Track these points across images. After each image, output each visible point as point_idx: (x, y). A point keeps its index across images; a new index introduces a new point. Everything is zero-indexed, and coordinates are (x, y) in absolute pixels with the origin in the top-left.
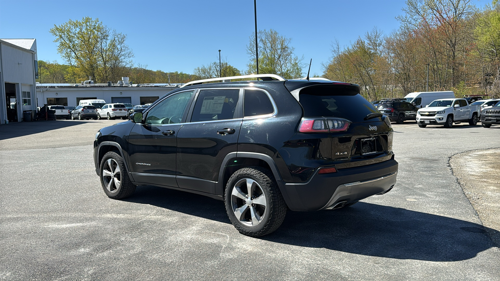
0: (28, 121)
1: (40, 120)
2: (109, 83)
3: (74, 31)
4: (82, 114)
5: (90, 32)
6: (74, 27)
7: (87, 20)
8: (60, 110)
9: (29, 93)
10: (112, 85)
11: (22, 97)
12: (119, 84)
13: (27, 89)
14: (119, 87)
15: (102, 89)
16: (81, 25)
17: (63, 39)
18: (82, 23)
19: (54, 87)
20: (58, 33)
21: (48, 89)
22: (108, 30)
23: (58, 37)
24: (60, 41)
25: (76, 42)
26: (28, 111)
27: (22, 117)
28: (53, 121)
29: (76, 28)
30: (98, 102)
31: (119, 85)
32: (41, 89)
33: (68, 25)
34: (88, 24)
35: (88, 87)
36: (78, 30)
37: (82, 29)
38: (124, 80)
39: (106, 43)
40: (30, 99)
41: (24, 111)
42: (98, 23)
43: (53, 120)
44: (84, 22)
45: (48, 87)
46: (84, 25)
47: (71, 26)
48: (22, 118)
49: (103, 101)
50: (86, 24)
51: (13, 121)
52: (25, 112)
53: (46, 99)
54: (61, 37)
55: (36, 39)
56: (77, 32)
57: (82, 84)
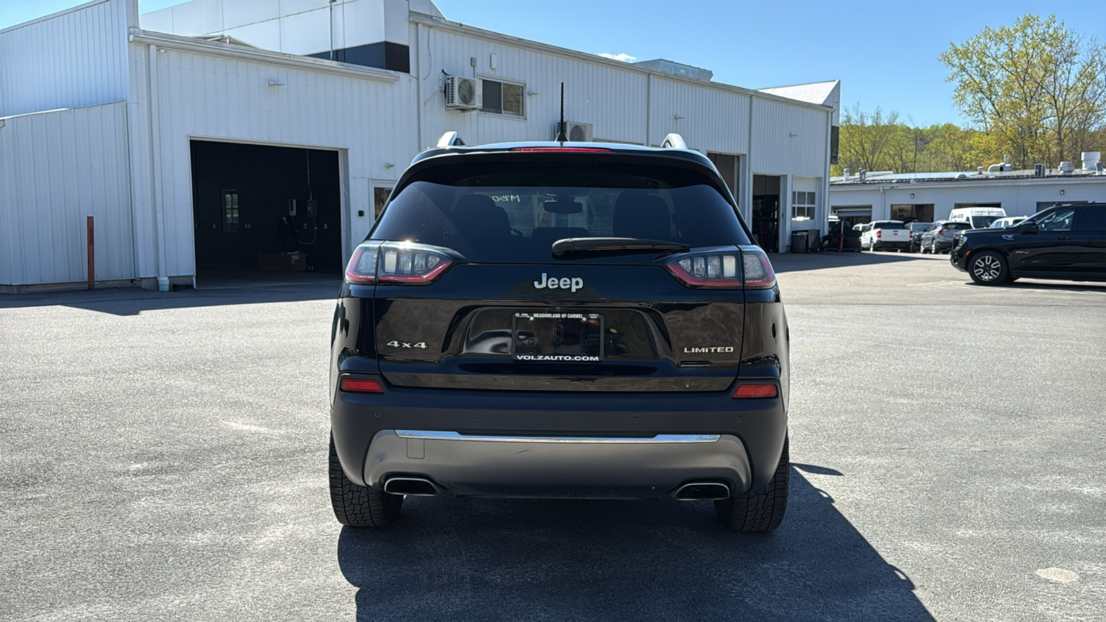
0: (798, 253)
1: (827, 250)
2: (1039, 168)
3: (993, 53)
4: (938, 240)
5: (1031, 51)
6: (994, 42)
7: (1028, 22)
8: (892, 230)
9: (812, 195)
10: (1047, 173)
11: (794, 203)
12: (1061, 170)
13: (807, 188)
14: (1060, 176)
15: (1015, 184)
16: (1009, 35)
17: (967, 72)
18: (1013, 32)
19: (908, 181)
20: (956, 62)
21: (894, 185)
22: (1077, 41)
23: (955, 70)
24: (959, 78)
25: (998, 77)
26: (800, 231)
27: (787, 242)
28: (852, 254)
29: (998, 44)
30: (989, 213)
31: (1062, 172)
32: (882, 185)
33: (981, 40)
34: (1029, 31)
35: (992, 179)
36: (1004, 48)
37: (1012, 45)
38: (1085, 160)
39: (1069, 72)
40: (814, 208)
41: (793, 232)
42: (1053, 26)
43: (854, 251)
44: (1019, 28)
45: (894, 181)
46: (1019, 34)
47: (988, 40)
48: (787, 246)
49: (1001, 212)
50: (1023, 32)
51: (773, 252)
52: (794, 234)
53: (890, 207)
54: (963, 69)
55: (839, 81)
56: (999, 54)
57: (978, 172)
